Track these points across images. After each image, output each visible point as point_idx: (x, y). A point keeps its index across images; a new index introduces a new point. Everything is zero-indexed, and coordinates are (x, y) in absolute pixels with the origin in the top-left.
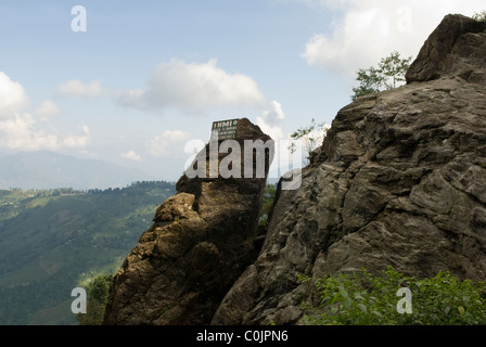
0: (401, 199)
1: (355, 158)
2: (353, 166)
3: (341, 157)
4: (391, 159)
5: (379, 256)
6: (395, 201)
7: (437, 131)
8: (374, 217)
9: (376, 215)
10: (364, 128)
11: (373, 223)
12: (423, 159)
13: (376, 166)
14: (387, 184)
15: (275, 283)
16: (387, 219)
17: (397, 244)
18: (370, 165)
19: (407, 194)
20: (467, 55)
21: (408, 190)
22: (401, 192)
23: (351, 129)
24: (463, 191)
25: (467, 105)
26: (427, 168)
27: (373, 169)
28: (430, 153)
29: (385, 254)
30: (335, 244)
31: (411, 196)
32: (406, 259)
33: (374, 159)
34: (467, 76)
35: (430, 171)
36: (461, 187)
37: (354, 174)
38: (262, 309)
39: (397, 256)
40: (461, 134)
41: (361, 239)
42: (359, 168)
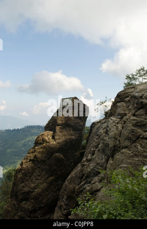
0: (146, 133)
1: (126, 115)
2: (125, 118)
3: (119, 114)
4: (142, 115)
5: (137, 159)
6: (144, 134)
8: (135, 141)
9: (135, 140)
10: (129, 101)
11: (134, 144)
13: (135, 118)
14: (140, 126)
15: (90, 172)
16: (141, 142)
17: (145, 154)
18: (132, 118)
22: (146, 130)
23: (123, 102)
27: (134, 120)
29: (140, 159)
30: (117, 154)
33: (134, 115)
37: (125, 122)
38: (84, 184)
39: (146, 159)
41: (129, 152)
42: (127, 119)
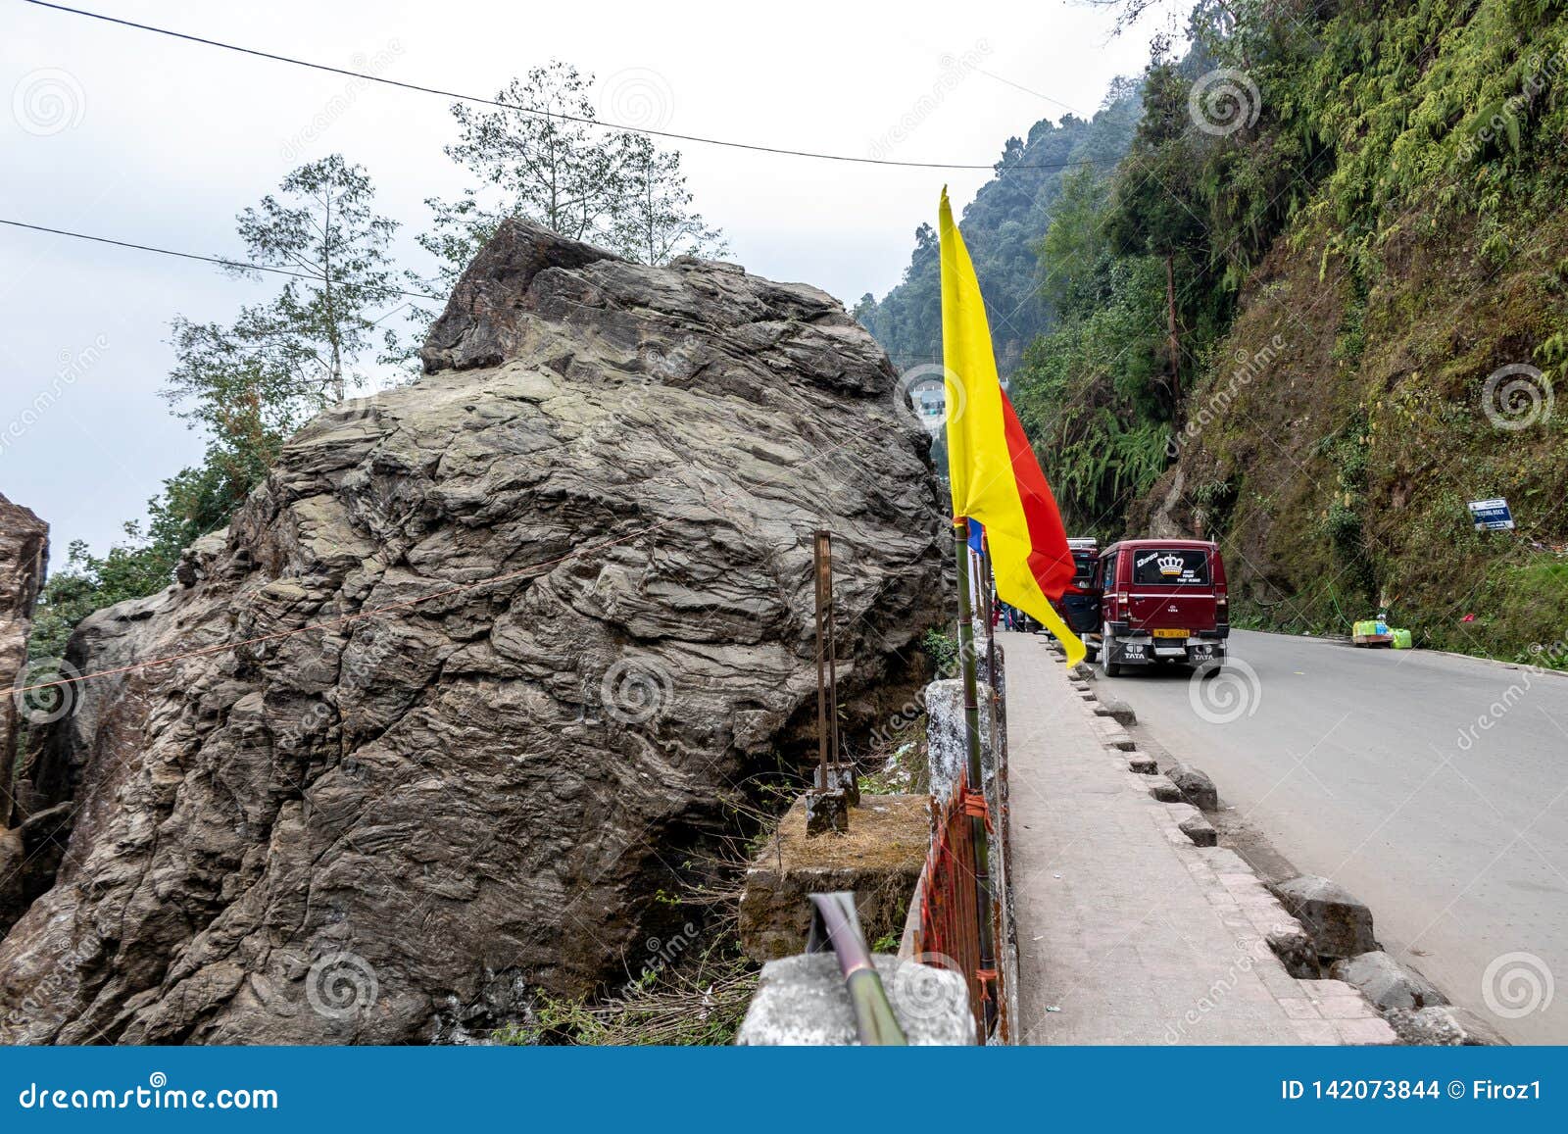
0: (473, 649)
1: (355, 563)
2: (353, 582)
3: (318, 566)
4: (441, 561)
5: (440, 784)
6: (462, 654)
7: (532, 494)
8: (416, 698)
9: (420, 692)
10: (365, 490)
11: (416, 712)
12: (508, 558)
13: (406, 577)
14: (439, 618)
16: (446, 698)
17: (475, 752)
18: (395, 577)
19: (483, 636)
20: (557, 317)
21: (485, 627)
22: (469, 634)
23: (328, 492)
24: (596, 619)
25: (580, 434)
26: (521, 576)
27: (404, 588)
28: (524, 543)
29: (449, 779)
30: (324, 779)
31: (497, 641)
32: (500, 779)
33: (402, 563)
34: (563, 366)
35: (527, 582)
36: (593, 611)
37: (356, 603)
39: (480, 777)
40: (581, 498)
41: (392, 756)
42: (369, 588)
